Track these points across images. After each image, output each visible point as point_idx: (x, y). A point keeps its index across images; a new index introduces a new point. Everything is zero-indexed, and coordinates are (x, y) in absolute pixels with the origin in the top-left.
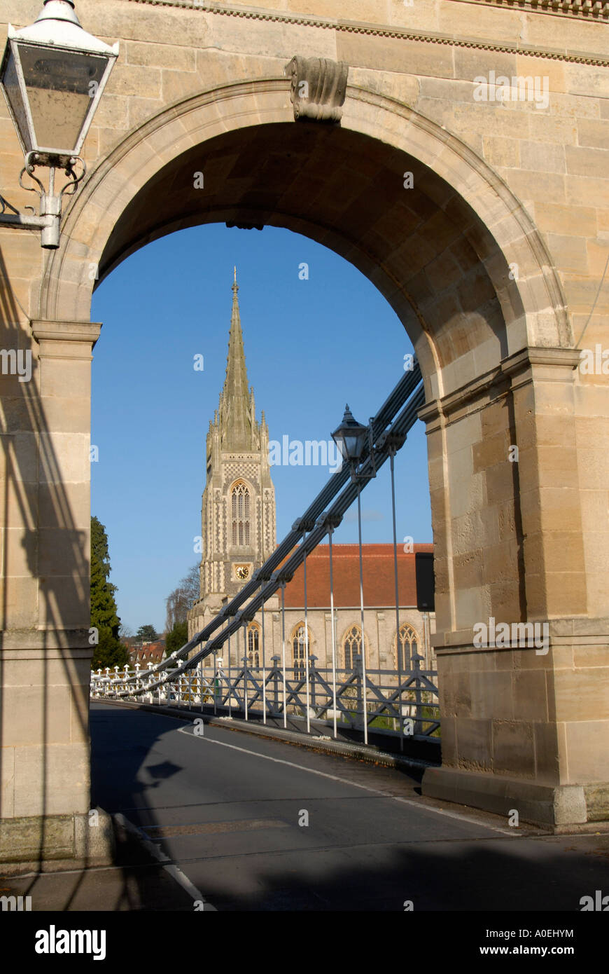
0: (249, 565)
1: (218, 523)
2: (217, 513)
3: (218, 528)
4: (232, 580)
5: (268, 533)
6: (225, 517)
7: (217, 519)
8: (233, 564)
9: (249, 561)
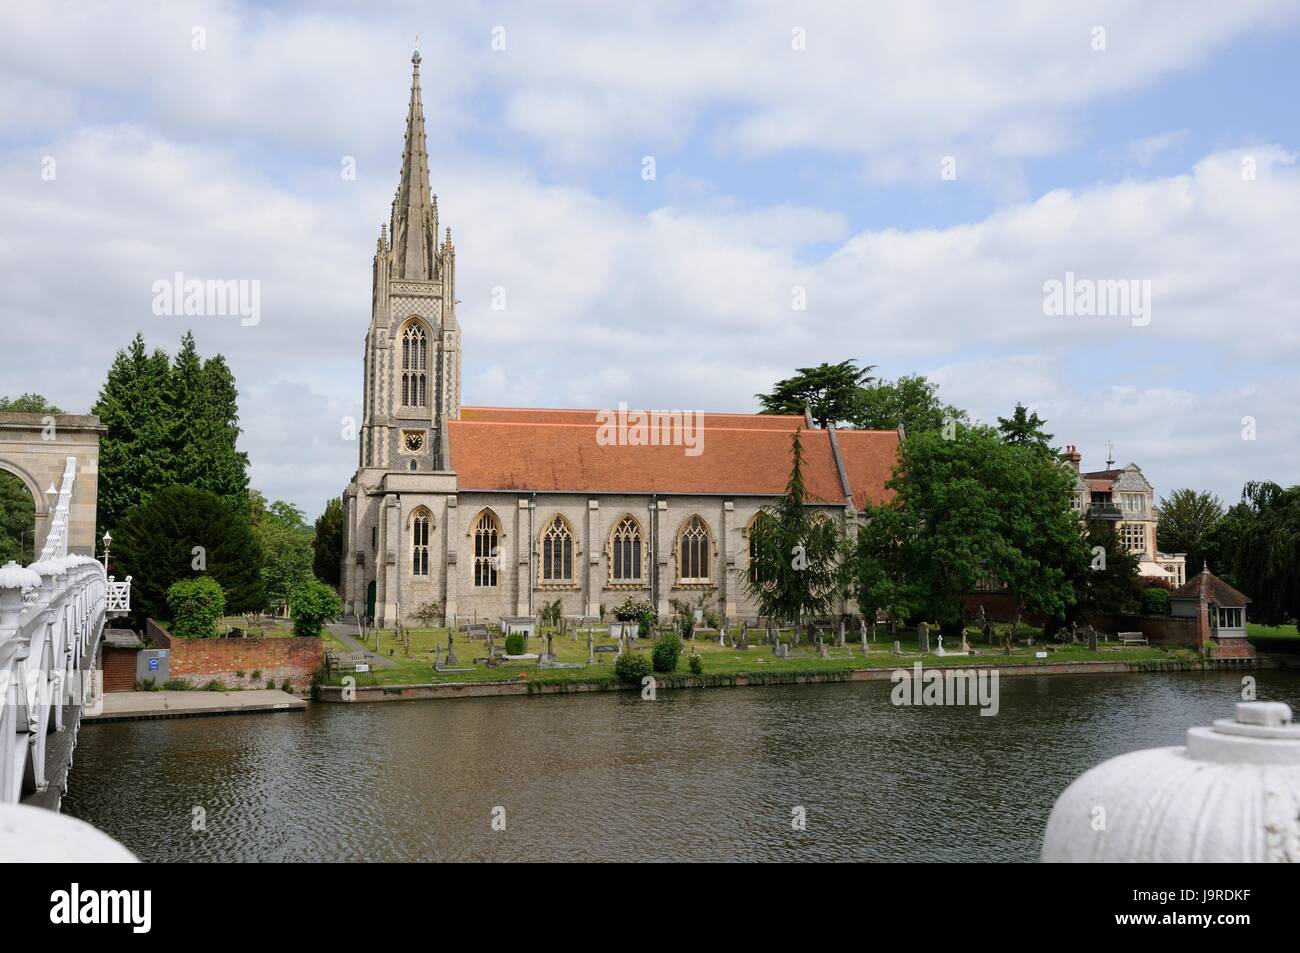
0: (422, 432)
1: (382, 375)
2: (381, 362)
3: (382, 382)
4: (399, 451)
5: (449, 391)
6: (391, 368)
7: (381, 370)
8: (401, 430)
9: (422, 426)
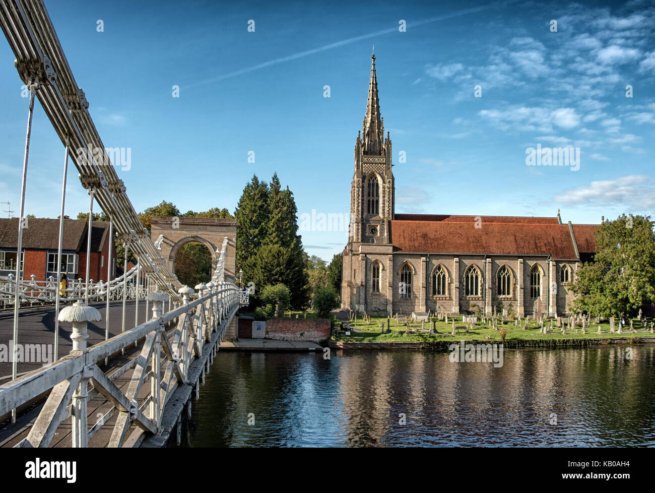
0: (377, 226)
1: (359, 199)
2: (358, 194)
3: (359, 203)
4: (367, 234)
5: (389, 206)
6: (363, 196)
7: (358, 197)
8: (367, 225)
9: (377, 223)
